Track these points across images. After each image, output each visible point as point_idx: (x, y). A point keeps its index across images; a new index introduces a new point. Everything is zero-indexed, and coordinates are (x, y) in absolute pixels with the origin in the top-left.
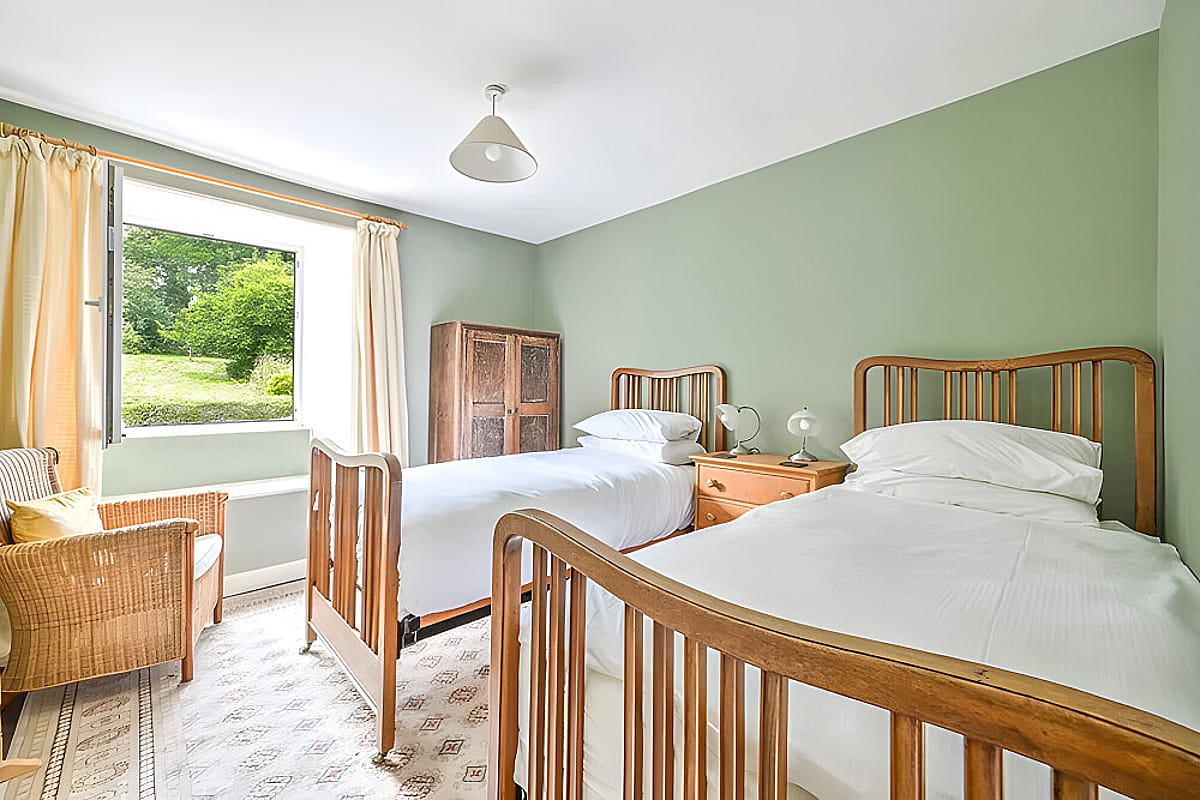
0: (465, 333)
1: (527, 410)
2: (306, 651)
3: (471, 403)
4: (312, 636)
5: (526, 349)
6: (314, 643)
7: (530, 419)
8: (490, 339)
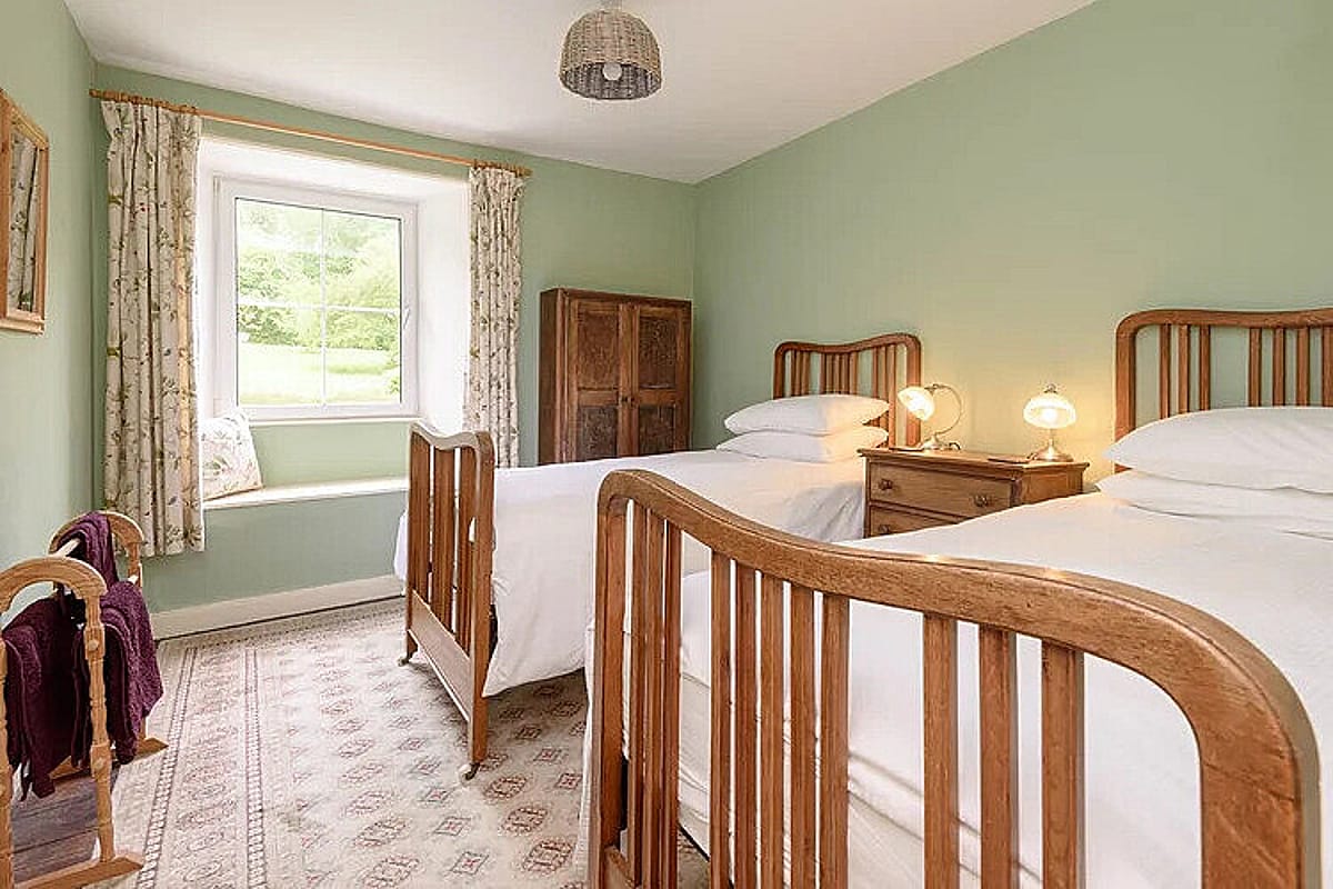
0: (567, 303)
1: (648, 398)
2: (405, 662)
3: (575, 388)
4: (412, 647)
5: (646, 321)
6: (415, 654)
7: (651, 410)
8: (597, 308)
